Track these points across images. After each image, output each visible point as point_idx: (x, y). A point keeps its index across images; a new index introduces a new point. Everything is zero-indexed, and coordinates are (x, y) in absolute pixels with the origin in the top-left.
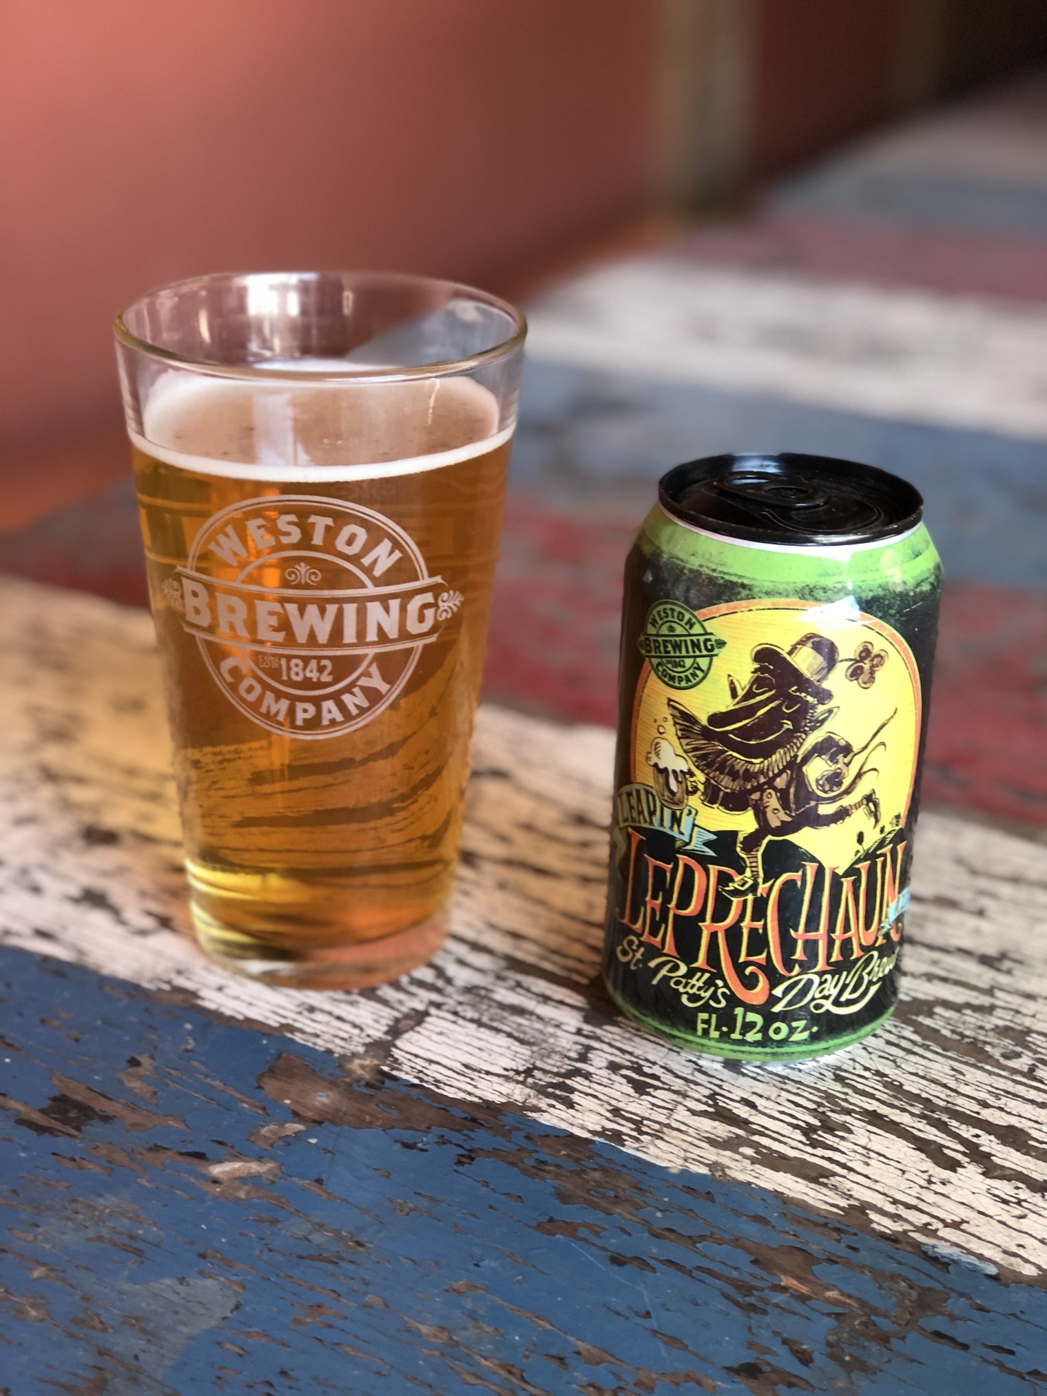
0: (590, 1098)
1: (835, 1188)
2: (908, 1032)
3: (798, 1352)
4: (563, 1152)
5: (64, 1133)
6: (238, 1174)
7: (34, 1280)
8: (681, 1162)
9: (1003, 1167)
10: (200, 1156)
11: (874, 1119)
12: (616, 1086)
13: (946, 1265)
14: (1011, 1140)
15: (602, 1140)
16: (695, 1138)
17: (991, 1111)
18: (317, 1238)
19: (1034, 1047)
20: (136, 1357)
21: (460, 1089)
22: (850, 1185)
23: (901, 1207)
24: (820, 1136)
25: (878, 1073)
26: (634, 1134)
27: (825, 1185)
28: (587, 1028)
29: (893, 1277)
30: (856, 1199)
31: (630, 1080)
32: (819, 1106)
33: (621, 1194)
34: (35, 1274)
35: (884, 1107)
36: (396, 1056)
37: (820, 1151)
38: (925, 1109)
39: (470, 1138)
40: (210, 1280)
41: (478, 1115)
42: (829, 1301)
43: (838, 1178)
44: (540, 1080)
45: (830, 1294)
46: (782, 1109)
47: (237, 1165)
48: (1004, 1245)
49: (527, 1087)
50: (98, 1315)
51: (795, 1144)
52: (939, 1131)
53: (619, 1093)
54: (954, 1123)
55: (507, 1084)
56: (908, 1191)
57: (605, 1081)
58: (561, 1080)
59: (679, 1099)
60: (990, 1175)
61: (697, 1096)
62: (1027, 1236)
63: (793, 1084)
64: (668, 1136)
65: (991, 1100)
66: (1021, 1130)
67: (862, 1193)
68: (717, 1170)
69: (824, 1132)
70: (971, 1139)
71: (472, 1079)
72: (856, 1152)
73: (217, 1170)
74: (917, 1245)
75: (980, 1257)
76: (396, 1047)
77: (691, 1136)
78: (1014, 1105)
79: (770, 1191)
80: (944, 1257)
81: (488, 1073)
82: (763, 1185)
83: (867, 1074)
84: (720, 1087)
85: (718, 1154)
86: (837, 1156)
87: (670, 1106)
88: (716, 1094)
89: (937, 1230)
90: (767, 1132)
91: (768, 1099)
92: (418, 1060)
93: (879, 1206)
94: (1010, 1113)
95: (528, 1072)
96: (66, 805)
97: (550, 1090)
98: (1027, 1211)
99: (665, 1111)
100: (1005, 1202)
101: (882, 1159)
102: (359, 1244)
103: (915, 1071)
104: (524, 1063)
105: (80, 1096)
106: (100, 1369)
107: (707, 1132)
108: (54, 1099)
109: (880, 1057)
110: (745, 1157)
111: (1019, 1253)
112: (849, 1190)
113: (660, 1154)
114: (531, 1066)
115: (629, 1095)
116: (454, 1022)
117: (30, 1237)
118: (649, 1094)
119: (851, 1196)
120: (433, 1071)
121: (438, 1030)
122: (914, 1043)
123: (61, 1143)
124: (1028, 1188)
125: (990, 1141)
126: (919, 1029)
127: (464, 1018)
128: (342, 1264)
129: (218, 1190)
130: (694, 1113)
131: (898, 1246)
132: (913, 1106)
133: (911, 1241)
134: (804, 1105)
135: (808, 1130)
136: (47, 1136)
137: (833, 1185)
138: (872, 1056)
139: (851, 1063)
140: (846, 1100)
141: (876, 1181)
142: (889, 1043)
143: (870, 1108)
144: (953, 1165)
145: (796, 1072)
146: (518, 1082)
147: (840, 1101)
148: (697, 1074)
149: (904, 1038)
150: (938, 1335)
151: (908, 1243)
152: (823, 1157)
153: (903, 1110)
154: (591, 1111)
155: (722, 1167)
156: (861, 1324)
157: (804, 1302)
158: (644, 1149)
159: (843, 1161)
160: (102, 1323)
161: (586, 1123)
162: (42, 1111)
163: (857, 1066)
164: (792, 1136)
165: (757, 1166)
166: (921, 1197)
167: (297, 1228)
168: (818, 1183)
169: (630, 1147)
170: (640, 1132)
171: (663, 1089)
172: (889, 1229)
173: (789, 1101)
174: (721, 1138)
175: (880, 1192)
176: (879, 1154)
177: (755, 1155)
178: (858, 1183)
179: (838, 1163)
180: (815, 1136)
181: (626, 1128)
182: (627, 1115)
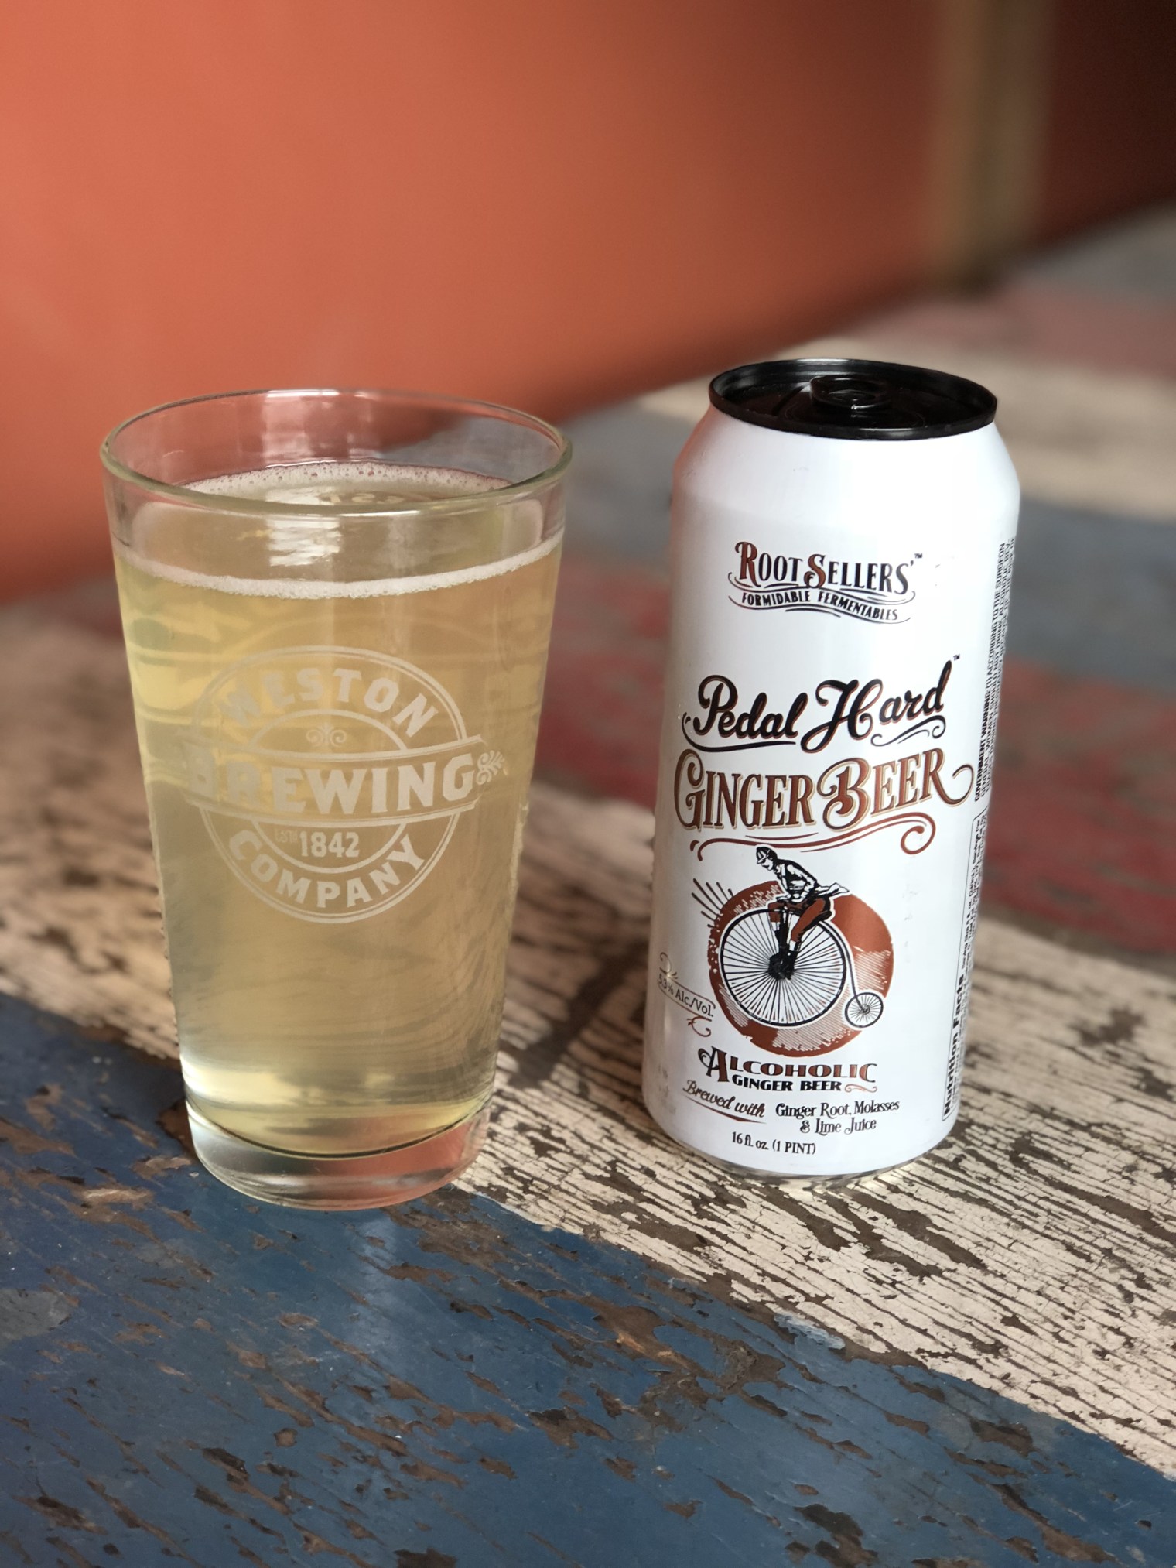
0: (487, 1155)
1: (708, 1256)
3: (609, 1404)
4: (441, 1204)
6: (109, 1201)
8: (556, 1221)
9: (891, 1249)
10: (79, 1181)
12: (518, 1146)
13: (794, 1336)
14: (909, 1225)
15: (484, 1195)
16: (580, 1200)
17: (899, 1195)
18: (167, 1264)
19: (969, 1138)
22: (721, 1254)
23: (768, 1279)
24: (710, 1207)
26: (520, 1192)
27: (698, 1254)
28: (509, 1090)
29: (734, 1344)
30: (724, 1269)
31: (533, 1141)
32: (720, 1180)
37: (705, 1222)
40: (49, 1293)
42: (660, 1360)
43: (713, 1248)
45: (662, 1354)
46: (680, 1179)
47: (112, 1192)
48: (861, 1323)
51: (681, 1213)
52: (836, 1210)
53: (518, 1153)
54: (856, 1205)
56: (781, 1265)
57: (508, 1141)
59: (578, 1162)
60: (874, 1256)
61: (597, 1161)
62: (889, 1315)
64: (554, 1196)
65: (904, 1186)
66: (924, 1216)
67: (733, 1264)
68: (592, 1232)
69: (715, 1204)
70: (867, 1221)
72: (741, 1225)
73: (92, 1195)
74: (770, 1315)
75: (832, 1331)
77: (577, 1198)
78: (925, 1192)
80: (793, 1328)
82: (633, 1248)
84: (625, 1155)
85: (598, 1217)
86: (720, 1228)
87: (566, 1170)
88: (618, 1160)
89: (797, 1303)
90: (657, 1200)
91: (669, 1169)
93: (745, 1277)
94: (919, 1200)
96: (58, 847)
98: (898, 1292)
99: (559, 1174)
100: (879, 1282)
101: (766, 1233)
102: (206, 1272)
107: (595, 1195)
110: (625, 1221)
111: (874, 1330)
112: (720, 1260)
113: (539, 1212)
115: (528, 1156)
118: (548, 1156)
119: (721, 1265)
124: (908, 1270)
125: (887, 1224)
128: (183, 1289)
129: (85, 1213)
130: (587, 1176)
131: (750, 1315)
133: (767, 1311)
134: (705, 1177)
135: (696, 1203)
137: (705, 1254)
141: (752, 1254)
144: (838, 1244)
148: (605, 1141)
150: (759, 1399)
151: (761, 1313)
152: (706, 1228)
154: (483, 1167)
155: (598, 1230)
156: (682, 1383)
157: (633, 1359)
158: (524, 1207)
159: (724, 1232)
161: (473, 1179)
164: (681, 1206)
165: (634, 1231)
166: (793, 1271)
167: (150, 1253)
168: (691, 1250)
169: (510, 1204)
170: (526, 1190)
171: (565, 1152)
172: (748, 1299)
173: (690, 1172)
174: (607, 1202)
175: (751, 1264)
176: (765, 1229)
177: (636, 1221)
178: (732, 1254)
179: (719, 1234)
180: (705, 1208)
181: (514, 1186)
182: (518, 1174)
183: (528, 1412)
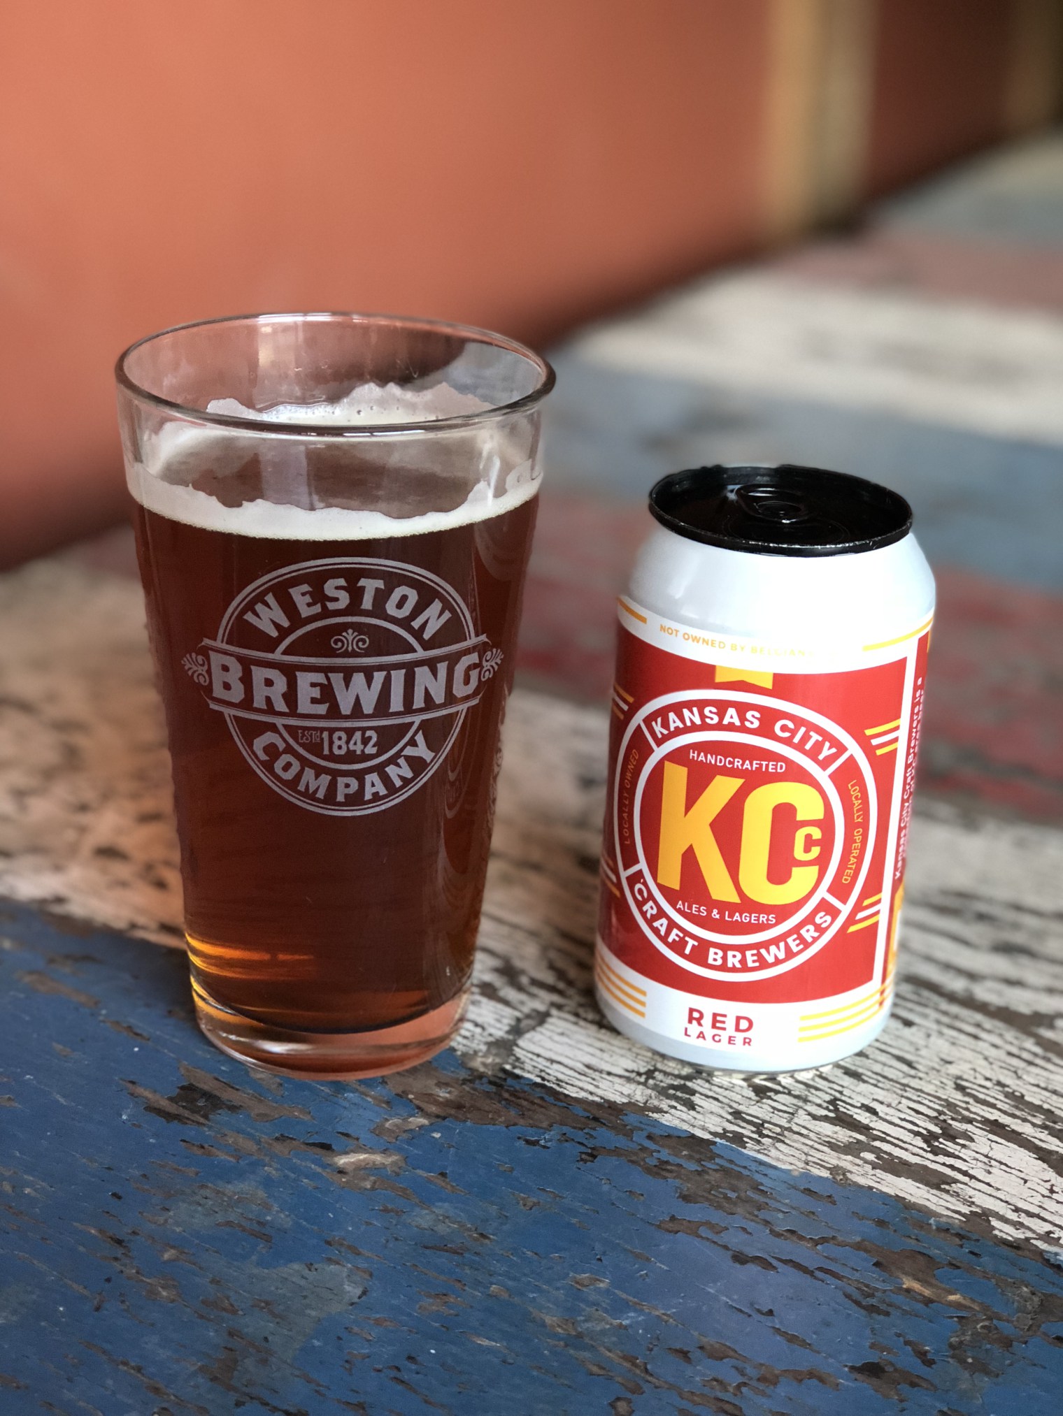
0: (711, 1100)
1: (958, 1195)
2: (1029, 1044)
3: (921, 1353)
4: (684, 1153)
5: (193, 1121)
6: (363, 1165)
7: (165, 1262)
8: (802, 1165)
10: (326, 1147)
11: (996, 1128)
12: (738, 1089)
15: (723, 1141)
16: (816, 1142)
18: (442, 1229)
20: (266, 1339)
21: (582, 1089)
22: (971, 1192)
23: (1023, 1215)
24: (941, 1143)
25: (999, 1083)
26: (755, 1136)
27: (947, 1192)
29: (1015, 1284)
30: (978, 1206)
31: (751, 1084)
32: (940, 1114)
33: (743, 1195)
34: (166, 1256)
35: (1006, 1117)
36: (518, 1055)
37: (941, 1158)
38: (1047, 1119)
39: (591, 1136)
40: (337, 1266)
41: (599, 1114)
42: (951, 1304)
43: (959, 1185)
44: (661, 1081)
45: (952, 1298)
46: (903, 1116)
47: (362, 1157)
49: (648, 1088)
50: (228, 1298)
51: (916, 1150)
53: (740, 1097)
55: (628, 1085)
56: (1030, 1199)
57: (726, 1084)
58: (682, 1082)
59: (800, 1104)
61: (819, 1101)
63: (913, 1091)
64: (789, 1139)
67: (984, 1200)
68: (838, 1174)
69: (945, 1140)
71: (594, 1079)
72: (977, 1160)
73: (342, 1161)
74: (1041, 1253)
76: (517, 1045)
77: (813, 1140)
79: (891, 1196)
81: (609, 1074)
82: (885, 1189)
83: (988, 1084)
84: (841, 1093)
85: (839, 1158)
86: (958, 1164)
87: (791, 1111)
88: (836, 1099)
89: (1059, 1238)
90: (888, 1138)
91: (889, 1106)
92: (540, 1060)
93: (1001, 1213)
95: (650, 1074)
97: (672, 1092)
99: (786, 1115)
101: (1003, 1167)
102: (482, 1235)
103: (1036, 1082)
104: (645, 1064)
105: (207, 1084)
106: (231, 1350)
107: (829, 1136)
108: (182, 1088)
109: (1001, 1067)
110: (866, 1162)
112: (970, 1197)
113: (782, 1157)
114: (652, 1068)
115: (750, 1099)
116: (576, 1024)
117: (161, 1220)
118: (770, 1098)
119: (973, 1203)
120: (555, 1071)
121: (560, 1030)
122: (1036, 1055)
123: (190, 1131)
126: (1041, 1042)
127: (585, 1020)
128: (466, 1255)
129: (344, 1180)
130: (815, 1117)
131: (1020, 1253)
132: (1035, 1116)
133: (1034, 1248)
134: (925, 1113)
135: (929, 1138)
136: (175, 1125)
137: (954, 1192)
138: (994, 1066)
139: (972, 1072)
140: (967, 1109)
141: (998, 1189)
142: (1010, 1054)
143: (992, 1118)
145: (917, 1080)
146: (639, 1083)
147: (961, 1110)
148: (817, 1079)
149: (1025, 1049)
151: (1029, 1251)
152: (944, 1164)
153: (1024, 1120)
154: (712, 1113)
155: (844, 1172)
156: (982, 1327)
157: (926, 1305)
158: (766, 1152)
159: (964, 1168)
160: (232, 1305)
161: (707, 1125)
162: (171, 1099)
163: (978, 1075)
164: (912, 1142)
165: (878, 1171)
166: (1044, 1206)
167: (423, 1219)
168: (939, 1188)
169: (752, 1149)
170: (762, 1135)
171: (784, 1093)
172: (1011, 1236)
173: (910, 1108)
174: (842, 1142)
175: (1001, 1200)
176: (1001, 1163)
177: (876, 1160)
178: (980, 1191)
179: (959, 1170)
180: (936, 1144)
181: (747, 1131)
182: (748, 1118)
183: (846, 1366)
